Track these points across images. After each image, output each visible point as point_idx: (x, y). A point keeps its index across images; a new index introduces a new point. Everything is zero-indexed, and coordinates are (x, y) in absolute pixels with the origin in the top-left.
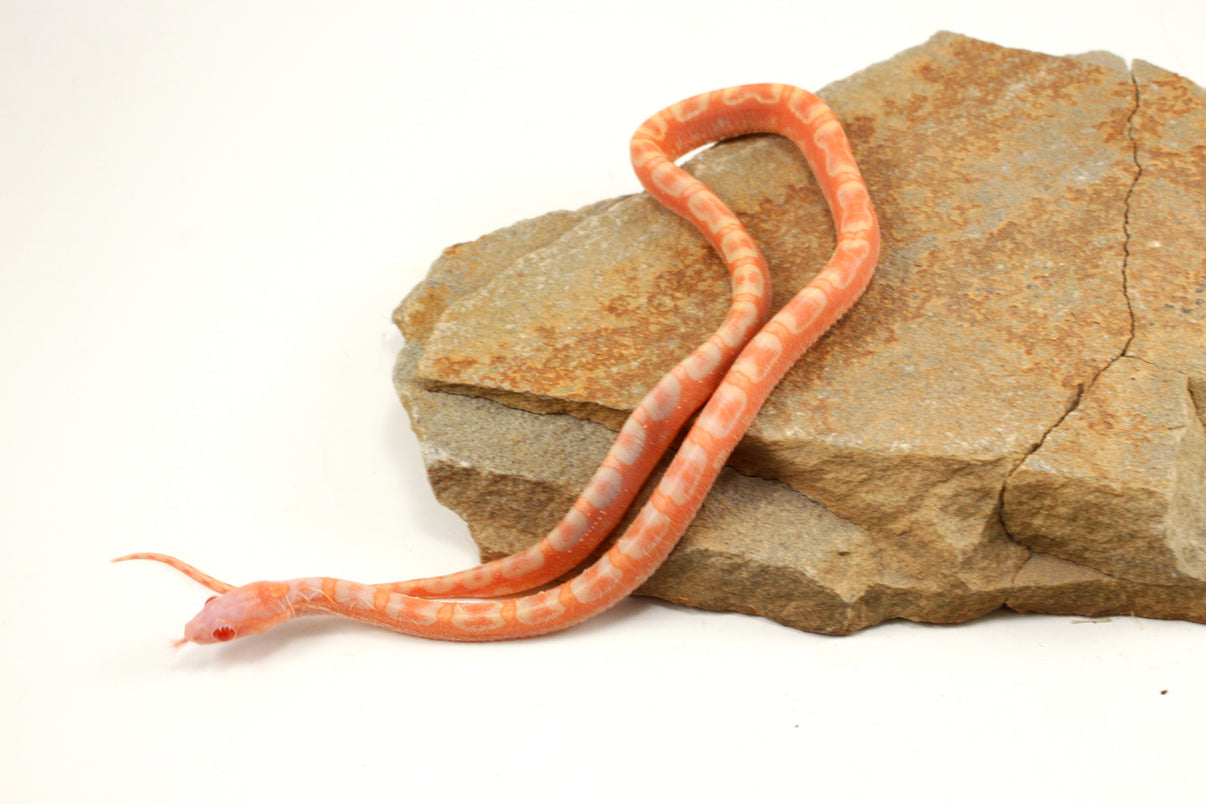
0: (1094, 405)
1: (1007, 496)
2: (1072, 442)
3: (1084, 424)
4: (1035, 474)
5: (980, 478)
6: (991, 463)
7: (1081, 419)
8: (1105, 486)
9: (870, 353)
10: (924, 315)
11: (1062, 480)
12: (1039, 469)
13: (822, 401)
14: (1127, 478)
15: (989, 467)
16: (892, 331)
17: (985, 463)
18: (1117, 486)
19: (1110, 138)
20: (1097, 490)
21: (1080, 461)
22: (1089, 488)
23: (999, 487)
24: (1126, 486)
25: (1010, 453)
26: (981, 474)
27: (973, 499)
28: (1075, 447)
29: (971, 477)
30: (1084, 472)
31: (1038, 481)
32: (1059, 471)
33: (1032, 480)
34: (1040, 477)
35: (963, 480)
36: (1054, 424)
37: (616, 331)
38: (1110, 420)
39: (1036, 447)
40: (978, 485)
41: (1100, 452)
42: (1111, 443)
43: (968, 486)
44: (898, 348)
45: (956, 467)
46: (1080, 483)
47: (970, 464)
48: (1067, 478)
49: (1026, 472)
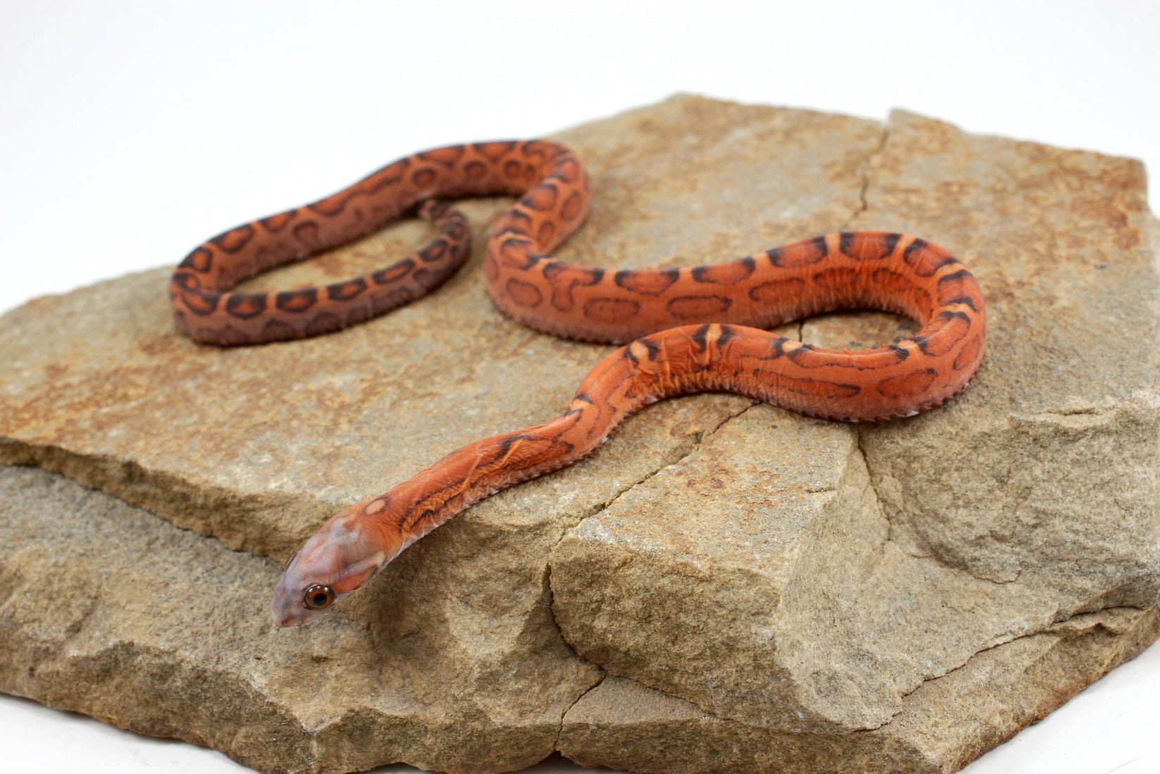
0: (706, 458)
1: (554, 580)
2: (656, 504)
3: (682, 480)
4: (585, 545)
5: (517, 553)
6: (530, 529)
7: (680, 474)
8: (685, 565)
9: (431, 394)
10: (523, 354)
11: (622, 555)
12: (592, 537)
13: (339, 448)
14: (720, 552)
15: (529, 536)
16: (472, 371)
17: (522, 531)
18: (702, 566)
19: (838, 176)
20: (673, 571)
21: (659, 529)
22: (663, 567)
23: (542, 568)
24: (716, 566)
25: (560, 516)
26: (519, 547)
27: (507, 585)
28: (657, 510)
29: (505, 552)
30: (655, 542)
31: (590, 556)
32: (620, 541)
33: (581, 554)
34: (592, 550)
35: (495, 555)
36: (637, 480)
38: (723, 478)
39: (603, 506)
40: (513, 566)
41: (694, 519)
42: (714, 508)
43: (501, 565)
44: (470, 389)
45: (482, 535)
46: (649, 559)
47: (502, 532)
48: (631, 551)
49: (573, 542)
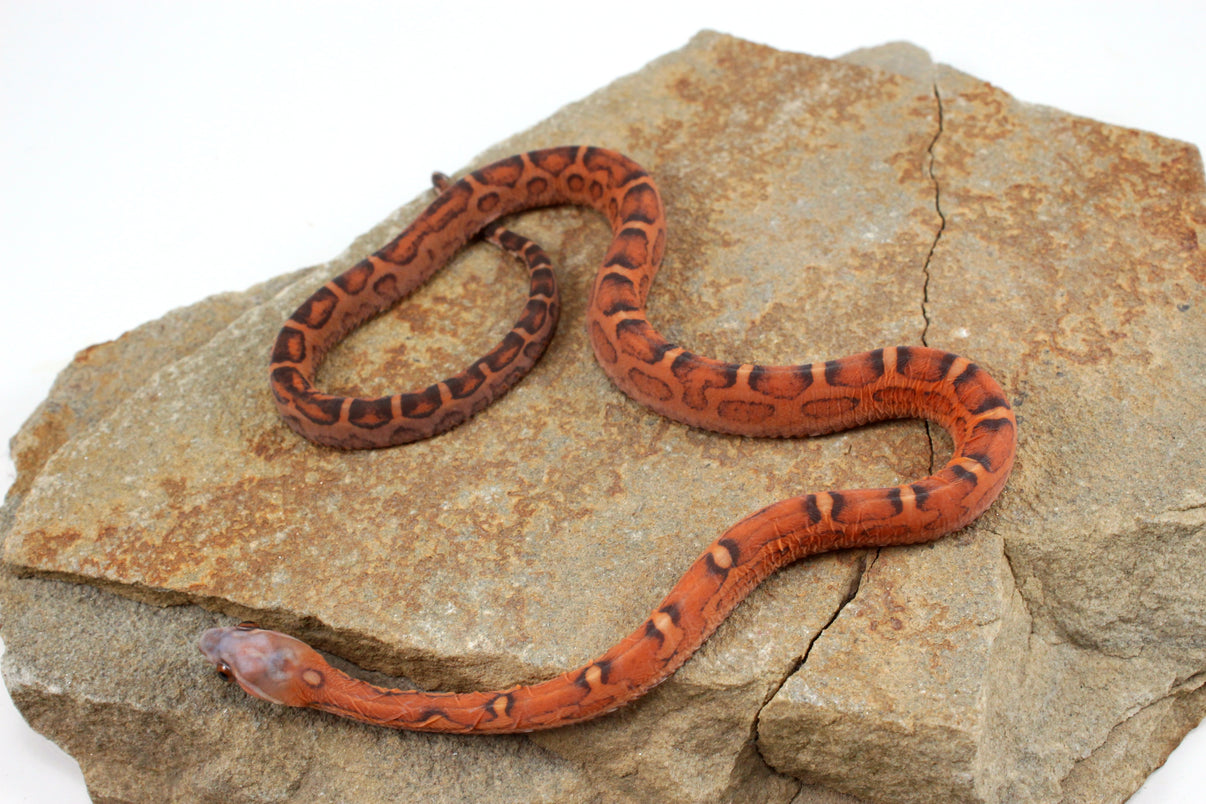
0: (878, 591)
1: (761, 728)
2: (848, 654)
3: (864, 622)
4: (796, 706)
5: (726, 705)
6: (738, 688)
7: (861, 614)
8: (891, 724)
9: (586, 511)
10: (661, 450)
11: (832, 716)
12: (802, 700)
13: (519, 590)
14: (920, 710)
15: (737, 692)
16: (618, 477)
17: (729, 689)
18: (906, 724)
19: (907, 176)
20: (879, 728)
21: (859, 684)
22: (870, 725)
23: (751, 718)
24: (919, 723)
25: (764, 674)
26: (727, 701)
27: (716, 731)
28: (851, 663)
29: (713, 704)
30: (862, 704)
31: (802, 716)
32: (828, 702)
33: (794, 715)
34: (803, 711)
35: (704, 707)
36: (824, 624)
37: (263, 483)
38: (900, 616)
39: (799, 662)
40: (723, 716)
41: (886, 669)
42: (900, 653)
43: (710, 715)
44: (625, 503)
45: (692, 693)
46: (857, 719)
47: (709, 690)
48: (839, 712)
49: (784, 704)
